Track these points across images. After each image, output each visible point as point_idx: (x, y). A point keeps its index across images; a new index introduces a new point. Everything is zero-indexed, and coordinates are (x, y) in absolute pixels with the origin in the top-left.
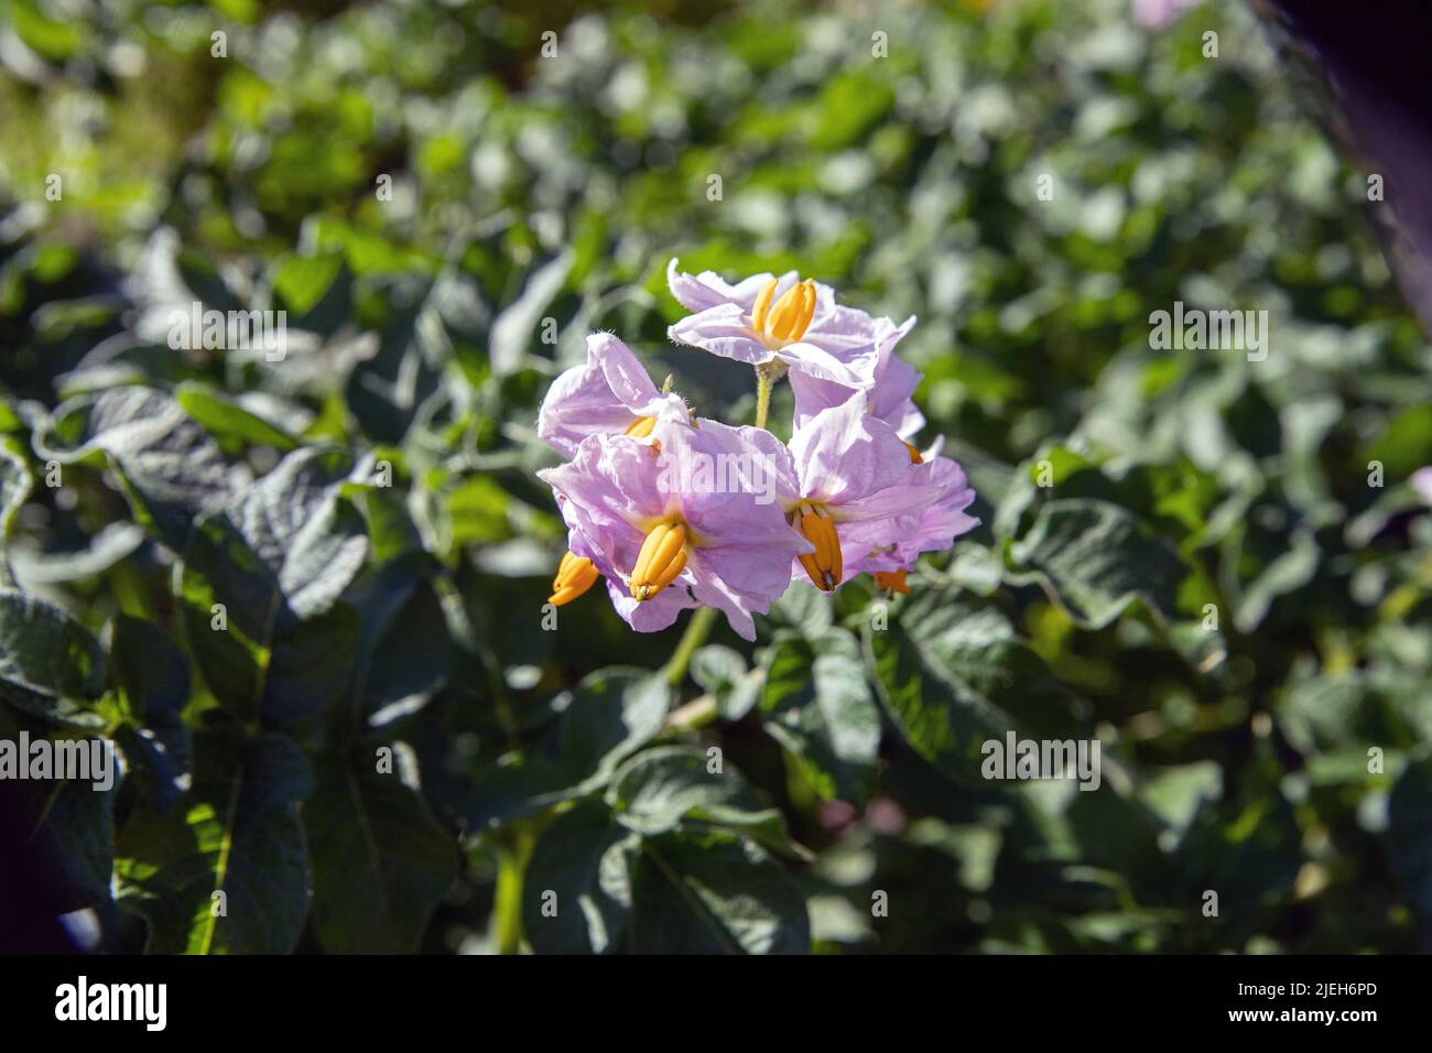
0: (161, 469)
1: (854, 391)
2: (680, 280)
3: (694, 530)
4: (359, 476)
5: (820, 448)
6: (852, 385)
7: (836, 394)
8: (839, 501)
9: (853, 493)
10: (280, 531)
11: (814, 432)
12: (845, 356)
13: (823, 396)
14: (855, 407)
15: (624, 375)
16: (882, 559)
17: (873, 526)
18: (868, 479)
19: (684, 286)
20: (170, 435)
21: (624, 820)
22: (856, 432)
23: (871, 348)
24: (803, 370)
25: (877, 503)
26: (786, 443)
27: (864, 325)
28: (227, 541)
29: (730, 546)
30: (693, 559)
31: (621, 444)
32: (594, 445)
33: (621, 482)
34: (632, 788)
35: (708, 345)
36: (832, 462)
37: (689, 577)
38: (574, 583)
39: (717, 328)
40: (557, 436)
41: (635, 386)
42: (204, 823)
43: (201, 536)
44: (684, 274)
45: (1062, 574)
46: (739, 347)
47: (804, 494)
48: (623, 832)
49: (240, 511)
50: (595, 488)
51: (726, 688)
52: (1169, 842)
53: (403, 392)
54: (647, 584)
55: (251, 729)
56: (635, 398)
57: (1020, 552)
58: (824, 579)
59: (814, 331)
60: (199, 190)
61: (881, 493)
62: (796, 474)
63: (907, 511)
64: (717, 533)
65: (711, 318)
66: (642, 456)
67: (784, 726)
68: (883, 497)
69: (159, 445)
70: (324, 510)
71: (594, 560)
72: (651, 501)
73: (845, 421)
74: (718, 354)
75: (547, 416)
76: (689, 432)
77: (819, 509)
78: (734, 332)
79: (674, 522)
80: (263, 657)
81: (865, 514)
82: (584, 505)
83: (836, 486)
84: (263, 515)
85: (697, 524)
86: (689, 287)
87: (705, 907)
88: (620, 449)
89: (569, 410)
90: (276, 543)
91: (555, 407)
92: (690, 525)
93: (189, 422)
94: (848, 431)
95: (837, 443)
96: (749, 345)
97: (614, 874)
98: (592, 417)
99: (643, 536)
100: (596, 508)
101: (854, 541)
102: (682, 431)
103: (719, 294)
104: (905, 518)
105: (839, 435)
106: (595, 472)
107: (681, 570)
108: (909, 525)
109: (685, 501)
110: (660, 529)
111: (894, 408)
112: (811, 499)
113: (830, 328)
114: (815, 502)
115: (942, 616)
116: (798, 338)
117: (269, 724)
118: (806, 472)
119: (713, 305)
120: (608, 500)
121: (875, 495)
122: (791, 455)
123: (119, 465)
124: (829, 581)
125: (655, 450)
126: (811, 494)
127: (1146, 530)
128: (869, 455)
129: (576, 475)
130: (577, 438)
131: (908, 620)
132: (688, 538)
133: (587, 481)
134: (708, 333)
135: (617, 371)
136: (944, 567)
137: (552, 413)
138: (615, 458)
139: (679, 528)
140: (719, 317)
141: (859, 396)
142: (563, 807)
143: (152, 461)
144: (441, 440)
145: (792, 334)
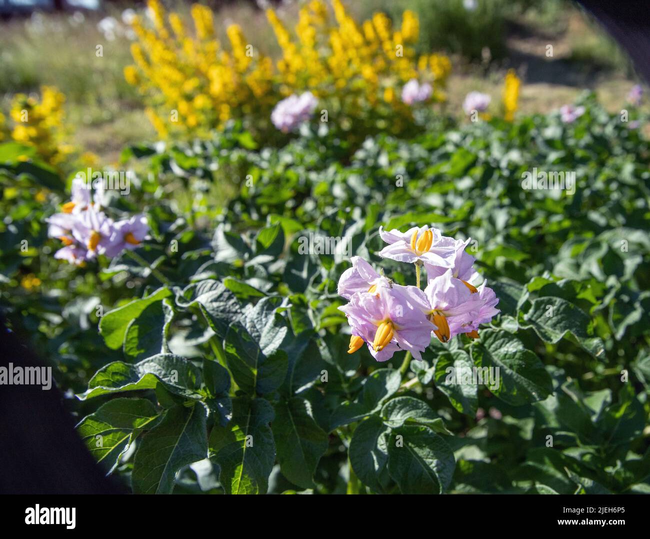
0: (218, 307)
1: (448, 269)
2: (383, 233)
3: (395, 324)
4: (283, 305)
5: (436, 292)
6: (446, 267)
7: (441, 271)
8: (447, 309)
9: (451, 306)
10: (258, 327)
11: (434, 286)
12: (444, 255)
13: (438, 271)
14: (448, 275)
15: (365, 270)
16: (467, 327)
17: (461, 316)
18: (456, 300)
19: (385, 236)
20: (221, 295)
21: (385, 423)
22: (449, 285)
23: (454, 252)
24: (428, 263)
25: (460, 309)
26: (424, 291)
27: (452, 242)
28: (240, 332)
29: (409, 329)
30: (396, 334)
31: (365, 296)
32: (357, 297)
33: (367, 309)
34: (389, 412)
35: (393, 258)
36: (441, 296)
37: (396, 341)
38: (356, 345)
39: (397, 250)
40: (345, 293)
41: (369, 274)
42: (236, 431)
43: (232, 330)
44: (385, 231)
45: (542, 324)
46: (405, 257)
47: (433, 307)
48: (386, 427)
49: (245, 321)
50: (359, 312)
51: (423, 373)
52: (594, 418)
53: (304, 274)
54: (379, 345)
55: (253, 397)
56: (370, 278)
57: (526, 317)
58: (443, 338)
59: (434, 246)
60: (238, 208)
61: (462, 305)
62: (429, 301)
63: (473, 310)
64: (403, 325)
65: (395, 246)
66: (373, 298)
67: (443, 386)
68: (461, 306)
69: (217, 299)
70: (272, 318)
71: (361, 337)
72: (379, 315)
73: (445, 280)
74: (397, 260)
75: (340, 287)
76: (389, 290)
77: (440, 312)
78: (404, 251)
79: (388, 321)
80: (255, 372)
81: (457, 313)
82: (355, 318)
83: (444, 305)
84: (252, 321)
85: (395, 322)
86: (387, 236)
87: (415, 453)
88: (366, 297)
89: (348, 284)
90: (257, 331)
91: (343, 283)
92: (394, 323)
93: (227, 290)
94: (446, 284)
95: (443, 288)
96: (409, 255)
97: (382, 444)
98: (357, 285)
99: (377, 327)
100: (360, 319)
101: (454, 322)
102: (387, 290)
103: (397, 237)
104: (472, 312)
105: (443, 286)
106: (358, 306)
107: (392, 338)
108: (474, 315)
109: (390, 314)
110: (383, 325)
111: (466, 272)
112: (436, 309)
113: (441, 244)
114: (438, 310)
115: (498, 342)
116: (428, 250)
117: (259, 395)
118: (433, 300)
119: (395, 241)
120: (363, 316)
121: (460, 306)
122: (426, 295)
123: (203, 307)
124: (445, 339)
125: (377, 297)
126: (436, 308)
127: (572, 305)
128: (455, 292)
129: (351, 307)
130: (351, 293)
131: (486, 345)
132: (393, 327)
133: (356, 309)
134: (393, 253)
135: (362, 269)
136: (498, 325)
137: (342, 285)
138: (364, 301)
139: (389, 324)
140: (398, 246)
141: (450, 270)
142: (366, 418)
143: (215, 305)
144: (317, 290)
145: (425, 249)
